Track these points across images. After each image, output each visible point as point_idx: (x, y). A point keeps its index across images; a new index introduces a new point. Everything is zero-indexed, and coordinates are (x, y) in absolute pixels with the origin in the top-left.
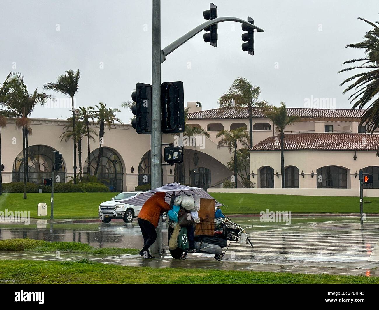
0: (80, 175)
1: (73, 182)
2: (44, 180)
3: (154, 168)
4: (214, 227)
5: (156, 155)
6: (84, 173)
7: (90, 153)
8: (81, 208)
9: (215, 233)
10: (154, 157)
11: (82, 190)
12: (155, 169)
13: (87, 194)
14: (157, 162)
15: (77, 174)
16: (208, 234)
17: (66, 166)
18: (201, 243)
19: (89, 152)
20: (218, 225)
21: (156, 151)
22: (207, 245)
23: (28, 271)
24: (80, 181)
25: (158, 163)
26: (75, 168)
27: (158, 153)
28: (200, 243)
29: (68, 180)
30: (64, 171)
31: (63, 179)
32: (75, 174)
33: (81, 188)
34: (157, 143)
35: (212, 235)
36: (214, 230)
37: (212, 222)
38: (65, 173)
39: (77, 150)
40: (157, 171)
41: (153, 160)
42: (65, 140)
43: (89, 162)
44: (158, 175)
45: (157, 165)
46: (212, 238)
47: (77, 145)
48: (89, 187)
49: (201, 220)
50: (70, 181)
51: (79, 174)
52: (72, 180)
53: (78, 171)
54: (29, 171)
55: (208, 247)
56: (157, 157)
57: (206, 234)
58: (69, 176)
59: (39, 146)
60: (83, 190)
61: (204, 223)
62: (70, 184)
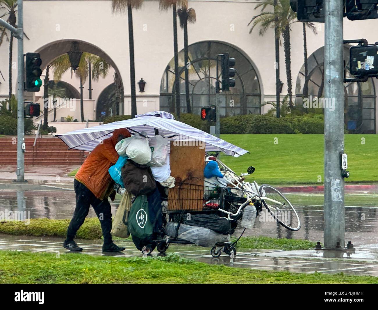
0: (288, 100)
1: (275, 113)
2: (202, 110)
3: (329, 86)
4: (202, 196)
5: (333, 63)
6: (298, 96)
7: (308, 57)
8: (282, 163)
9: (206, 206)
10: (330, 66)
11: (292, 129)
12: (331, 89)
13: (300, 136)
14: (334, 76)
15: (282, 97)
16: (191, 208)
17: (261, 82)
18: (179, 226)
19: (306, 54)
20: (213, 191)
21: (332, 54)
22: (187, 229)
23: (63, 273)
24: (289, 111)
25: (337, 77)
26: (279, 85)
27: (337, 59)
28: (176, 225)
29: (266, 110)
30: (259, 92)
31: (257, 108)
32: (278, 97)
33: (291, 124)
34: (335, 39)
35: (199, 210)
36: (202, 201)
37: (198, 186)
38: (259, 95)
39: (282, 49)
40: (335, 93)
41: (327, 72)
42: (259, 32)
43: (306, 73)
44: (337, 100)
45: (334, 81)
46: (198, 215)
47: (282, 40)
48: (306, 123)
49: (179, 182)
50: (270, 112)
51: (286, 97)
52: (273, 110)
53: (285, 92)
54: (190, 92)
55: (188, 232)
56: (335, 67)
57: (188, 209)
58: (268, 103)
59: (210, 43)
60: (294, 129)
61: (184, 186)
62: (268, 118)
